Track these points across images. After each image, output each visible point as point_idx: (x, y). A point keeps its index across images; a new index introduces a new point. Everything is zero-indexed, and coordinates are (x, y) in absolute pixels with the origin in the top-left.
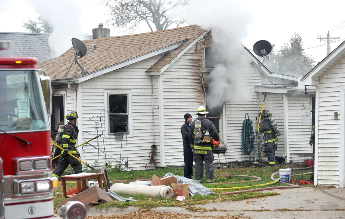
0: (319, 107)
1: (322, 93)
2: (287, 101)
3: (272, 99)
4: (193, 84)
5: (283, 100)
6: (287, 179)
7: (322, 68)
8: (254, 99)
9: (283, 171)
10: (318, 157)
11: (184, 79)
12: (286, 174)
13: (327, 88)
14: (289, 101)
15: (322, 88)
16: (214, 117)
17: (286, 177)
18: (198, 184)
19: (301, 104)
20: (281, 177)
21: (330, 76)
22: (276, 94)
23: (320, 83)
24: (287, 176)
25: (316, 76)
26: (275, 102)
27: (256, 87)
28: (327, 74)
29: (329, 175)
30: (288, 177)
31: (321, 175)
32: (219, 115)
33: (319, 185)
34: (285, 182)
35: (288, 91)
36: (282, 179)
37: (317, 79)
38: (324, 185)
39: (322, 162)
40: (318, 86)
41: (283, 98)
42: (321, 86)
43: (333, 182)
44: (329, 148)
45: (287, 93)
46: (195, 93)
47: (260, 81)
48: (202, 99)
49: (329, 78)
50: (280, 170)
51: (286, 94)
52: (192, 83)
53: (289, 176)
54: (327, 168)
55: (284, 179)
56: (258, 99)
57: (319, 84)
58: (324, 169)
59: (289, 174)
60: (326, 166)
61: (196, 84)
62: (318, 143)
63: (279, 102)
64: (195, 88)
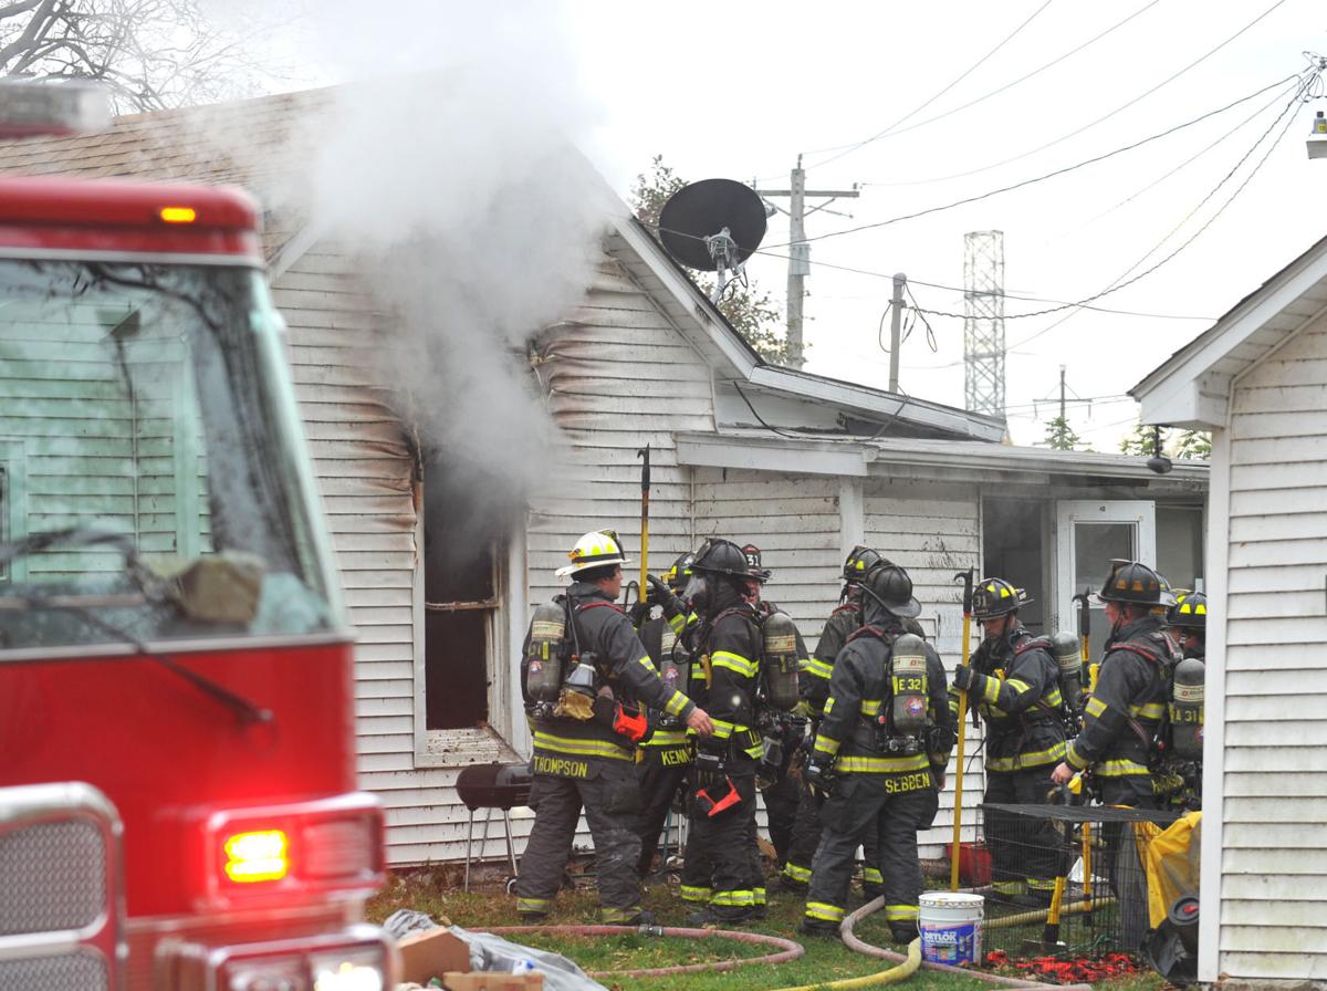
0: (1230, 544)
1: (1250, 465)
2: (861, 517)
3: (772, 508)
4: (361, 417)
5: (835, 513)
6: (962, 950)
7: (1263, 328)
8: (670, 505)
9: (943, 906)
10: (1224, 824)
11: (313, 388)
12: (959, 919)
13: (1277, 438)
14: (871, 517)
15: (1252, 439)
16: (465, 605)
17: (957, 938)
18: (570, 975)
19: (926, 538)
20: (928, 936)
21: (1293, 372)
22: (794, 481)
23: (1237, 411)
24: (965, 930)
25: (1218, 373)
26: (792, 523)
27: (680, 439)
28: (1283, 362)
29: (1290, 927)
30: (972, 938)
31: (1244, 926)
32: (489, 594)
33: (1227, 981)
34: (951, 963)
35: (868, 464)
36: (937, 947)
37: (1221, 386)
38: (1267, 982)
39: (1244, 852)
40: (1222, 429)
41: (836, 500)
42: (1241, 427)
43: (1314, 968)
44: (1293, 777)
45: (862, 472)
46: (366, 467)
47: (704, 408)
48: (406, 501)
49: (1293, 387)
50: (920, 897)
51: (853, 481)
52: (352, 411)
53: (976, 934)
54: (1279, 890)
55: (945, 947)
56: (690, 504)
57: (1233, 415)
58: (1257, 891)
59: (976, 918)
60: (1270, 879)
61: (371, 417)
62: (1226, 748)
63: (812, 522)
64: (369, 438)
